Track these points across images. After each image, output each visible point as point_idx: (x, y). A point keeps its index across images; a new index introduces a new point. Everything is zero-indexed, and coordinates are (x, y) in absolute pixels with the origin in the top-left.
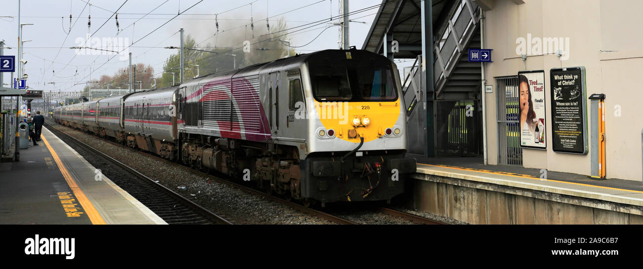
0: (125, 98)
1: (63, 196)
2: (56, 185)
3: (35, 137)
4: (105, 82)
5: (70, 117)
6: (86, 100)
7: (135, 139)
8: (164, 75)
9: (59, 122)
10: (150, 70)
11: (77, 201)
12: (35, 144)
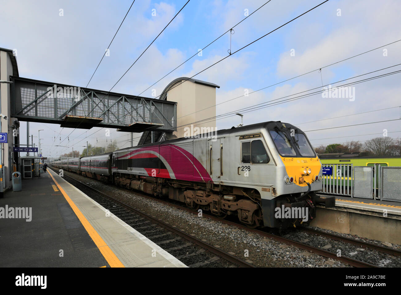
0: (80, 159)
1: (53, 186)
2: (51, 183)
3: (45, 170)
4: (65, 155)
5: (57, 165)
6: (60, 160)
7: (86, 173)
8: (83, 154)
9: (53, 166)
10: (78, 152)
11: (57, 187)
12: (45, 172)
